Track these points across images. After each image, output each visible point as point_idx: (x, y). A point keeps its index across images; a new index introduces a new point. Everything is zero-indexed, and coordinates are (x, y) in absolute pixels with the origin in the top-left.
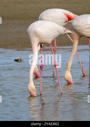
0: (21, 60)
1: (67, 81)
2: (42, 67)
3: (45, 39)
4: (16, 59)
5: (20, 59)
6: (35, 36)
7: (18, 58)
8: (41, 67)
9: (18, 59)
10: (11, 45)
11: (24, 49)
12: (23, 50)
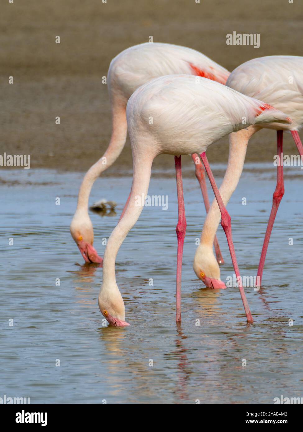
0: (112, 209)
1: (203, 278)
2: (183, 233)
3: (178, 140)
4: (95, 206)
5: (109, 203)
6: (142, 127)
7: (104, 201)
8: (177, 231)
9: (103, 204)
10: (79, 157)
11: (123, 172)
12: (120, 176)
